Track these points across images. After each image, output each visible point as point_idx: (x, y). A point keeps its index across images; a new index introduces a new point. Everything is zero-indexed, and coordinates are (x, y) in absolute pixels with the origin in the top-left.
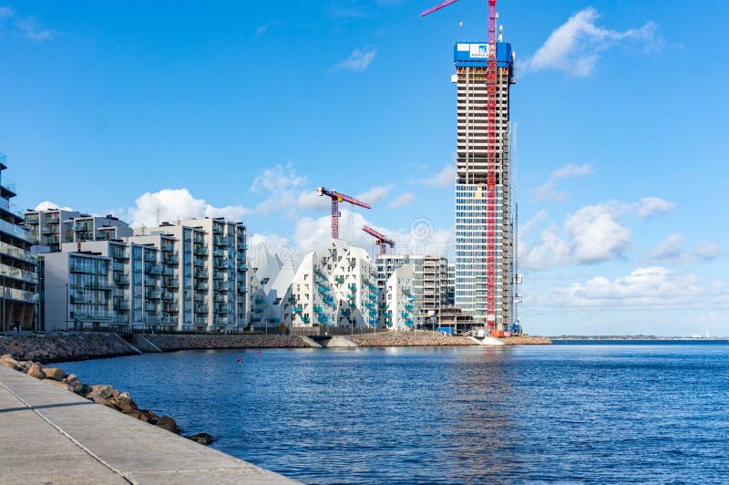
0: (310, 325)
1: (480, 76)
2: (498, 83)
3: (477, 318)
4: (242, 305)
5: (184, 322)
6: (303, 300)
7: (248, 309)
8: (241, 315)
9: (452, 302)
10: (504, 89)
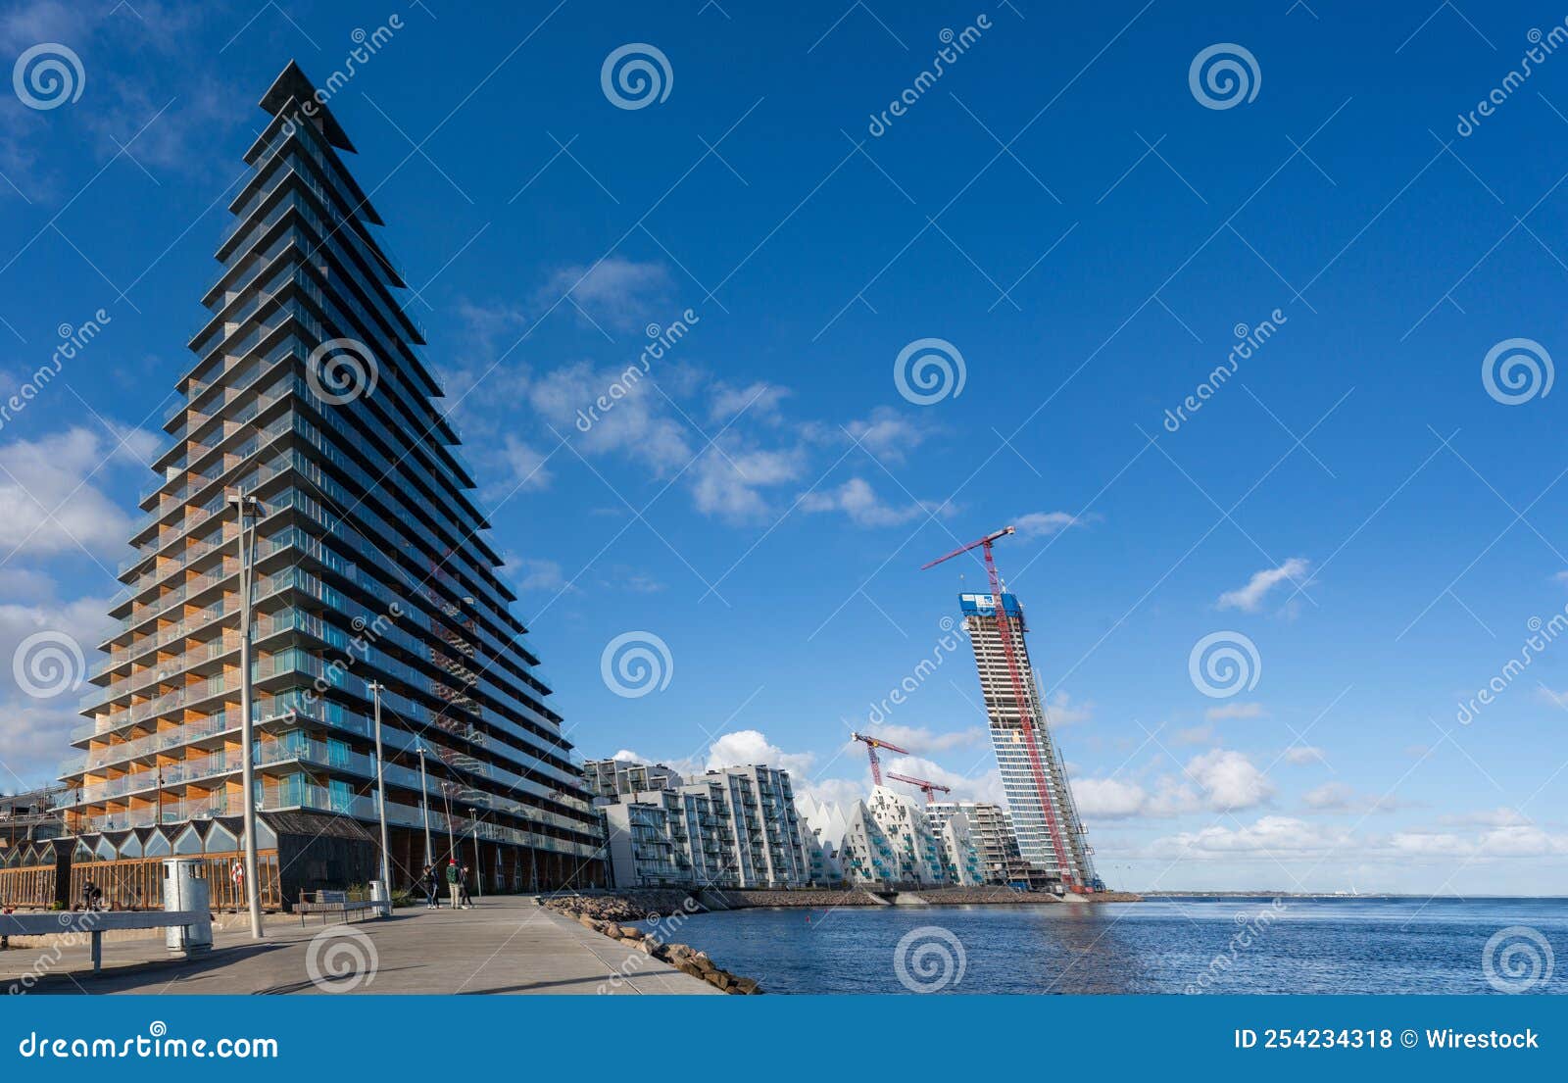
0: (873, 881)
1: (990, 624)
2: (1011, 631)
3: (1050, 871)
4: (799, 859)
5: (746, 878)
6: (860, 854)
7: (806, 863)
8: (801, 871)
9: (1018, 854)
10: (1018, 637)
